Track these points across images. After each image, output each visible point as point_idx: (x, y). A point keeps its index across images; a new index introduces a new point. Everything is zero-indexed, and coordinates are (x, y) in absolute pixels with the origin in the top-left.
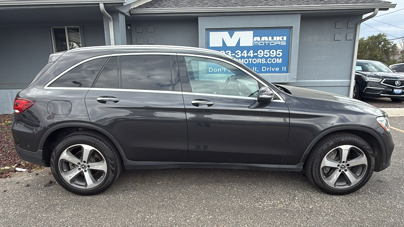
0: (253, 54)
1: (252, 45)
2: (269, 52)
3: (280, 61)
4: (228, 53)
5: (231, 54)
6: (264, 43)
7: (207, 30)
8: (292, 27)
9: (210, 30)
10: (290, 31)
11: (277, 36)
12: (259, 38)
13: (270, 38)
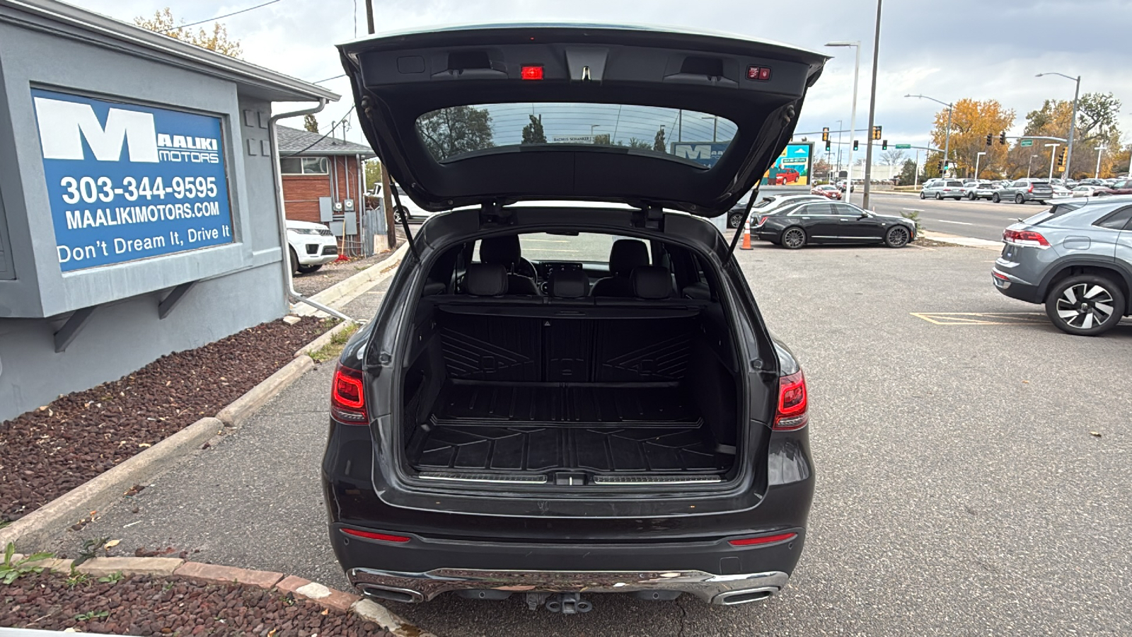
0: (164, 189)
1: (158, 161)
2: (194, 183)
3: (214, 209)
4: (105, 184)
5: (113, 188)
6: (182, 155)
7: (31, 88)
8: (226, 116)
9: (42, 89)
10: (221, 124)
11: (200, 137)
12: (167, 137)
13: (190, 139)
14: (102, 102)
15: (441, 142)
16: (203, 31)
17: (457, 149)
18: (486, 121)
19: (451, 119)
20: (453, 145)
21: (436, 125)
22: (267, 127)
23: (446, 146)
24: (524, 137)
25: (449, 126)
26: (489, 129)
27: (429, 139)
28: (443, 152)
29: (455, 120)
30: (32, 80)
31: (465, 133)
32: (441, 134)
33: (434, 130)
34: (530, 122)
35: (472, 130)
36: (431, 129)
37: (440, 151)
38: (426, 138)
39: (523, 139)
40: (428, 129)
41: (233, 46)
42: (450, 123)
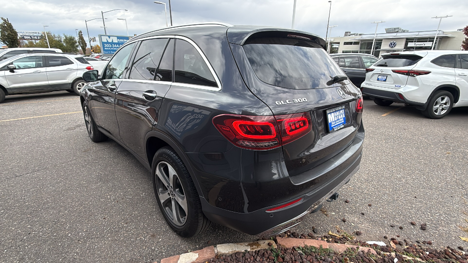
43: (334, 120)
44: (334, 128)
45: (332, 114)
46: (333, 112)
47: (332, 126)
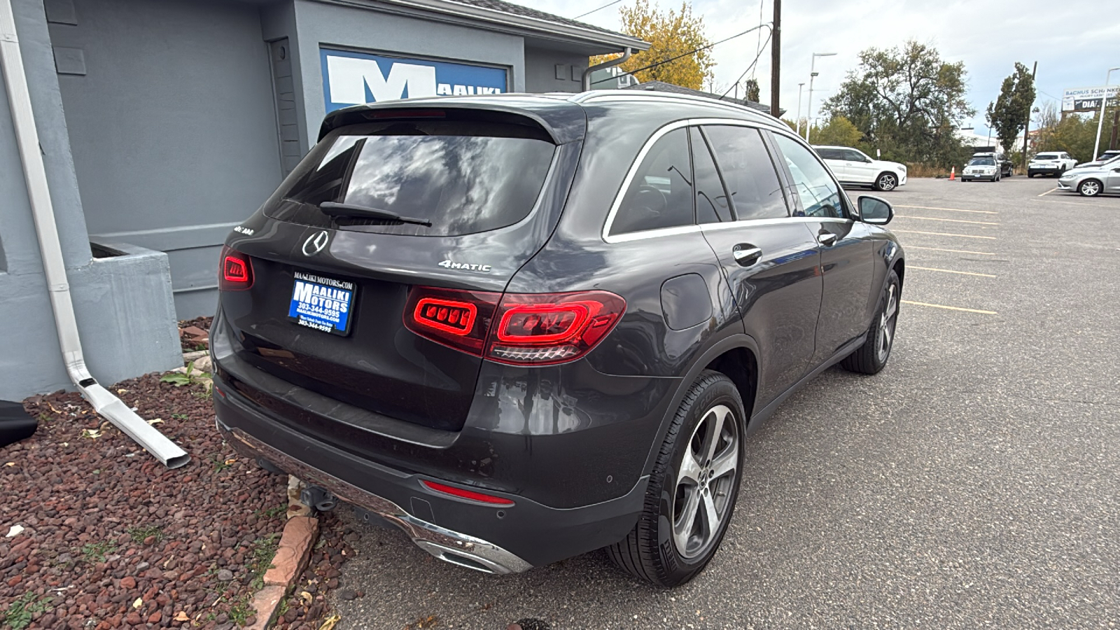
7: (320, 48)
8: (511, 67)
9: (329, 48)
10: (506, 75)
11: (483, 87)
12: (448, 87)
13: (471, 89)
14: (386, 58)
15: (899, 103)
16: (672, 12)
17: (918, 110)
18: (959, 75)
19: (915, 76)
20: (913, 105)
21: (895, 84)
22: (580, 79)
23: (903, 107)
24: (1003, 90)
25: (911, 85)
26: (963, 84)
27: (885, 100)
28: (899, 114)
29: (919, 77)
30: (321, 41)
31: (929, 91)
32: (899, 94)
33: (892, 90)
34: (1015, 71)
35: (940, 87)
36: (888, 89)
37: (896, 113)
38: (881, 98)
39: (1001, 93)
40: (885, 88)
41: (696, 23)
42: (914, 80)
43: (308, 301)
44: (302, 317)
45: (309, 286)
46: (314, 284)
47: (298, 310)
